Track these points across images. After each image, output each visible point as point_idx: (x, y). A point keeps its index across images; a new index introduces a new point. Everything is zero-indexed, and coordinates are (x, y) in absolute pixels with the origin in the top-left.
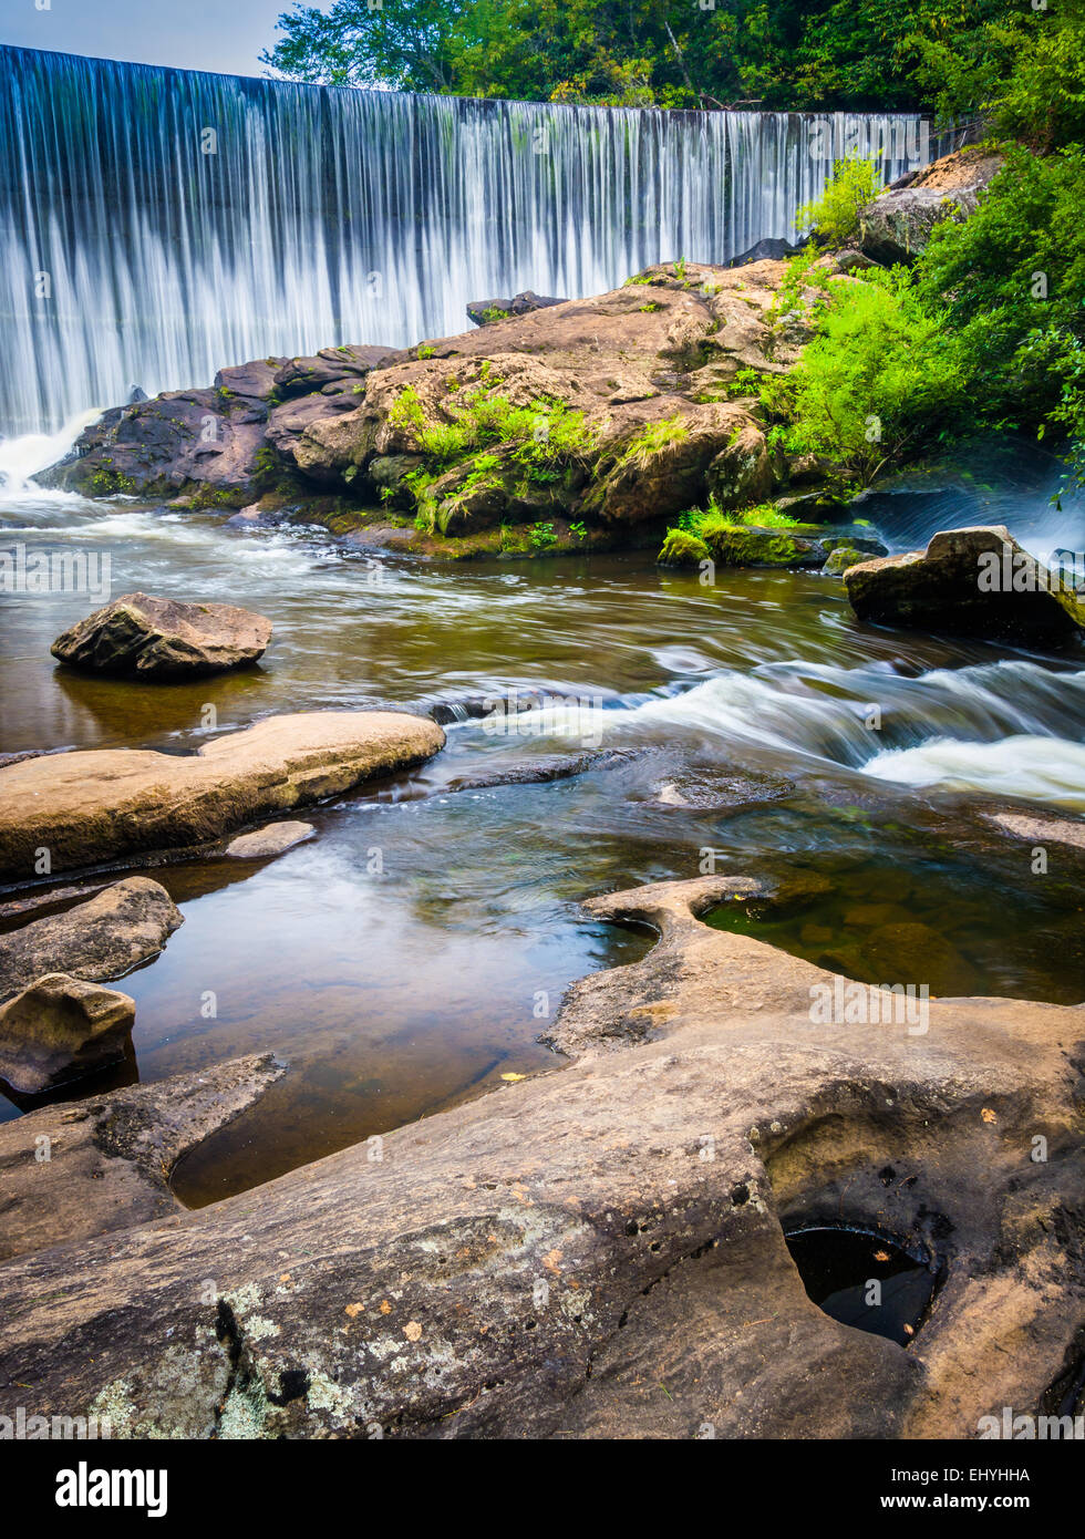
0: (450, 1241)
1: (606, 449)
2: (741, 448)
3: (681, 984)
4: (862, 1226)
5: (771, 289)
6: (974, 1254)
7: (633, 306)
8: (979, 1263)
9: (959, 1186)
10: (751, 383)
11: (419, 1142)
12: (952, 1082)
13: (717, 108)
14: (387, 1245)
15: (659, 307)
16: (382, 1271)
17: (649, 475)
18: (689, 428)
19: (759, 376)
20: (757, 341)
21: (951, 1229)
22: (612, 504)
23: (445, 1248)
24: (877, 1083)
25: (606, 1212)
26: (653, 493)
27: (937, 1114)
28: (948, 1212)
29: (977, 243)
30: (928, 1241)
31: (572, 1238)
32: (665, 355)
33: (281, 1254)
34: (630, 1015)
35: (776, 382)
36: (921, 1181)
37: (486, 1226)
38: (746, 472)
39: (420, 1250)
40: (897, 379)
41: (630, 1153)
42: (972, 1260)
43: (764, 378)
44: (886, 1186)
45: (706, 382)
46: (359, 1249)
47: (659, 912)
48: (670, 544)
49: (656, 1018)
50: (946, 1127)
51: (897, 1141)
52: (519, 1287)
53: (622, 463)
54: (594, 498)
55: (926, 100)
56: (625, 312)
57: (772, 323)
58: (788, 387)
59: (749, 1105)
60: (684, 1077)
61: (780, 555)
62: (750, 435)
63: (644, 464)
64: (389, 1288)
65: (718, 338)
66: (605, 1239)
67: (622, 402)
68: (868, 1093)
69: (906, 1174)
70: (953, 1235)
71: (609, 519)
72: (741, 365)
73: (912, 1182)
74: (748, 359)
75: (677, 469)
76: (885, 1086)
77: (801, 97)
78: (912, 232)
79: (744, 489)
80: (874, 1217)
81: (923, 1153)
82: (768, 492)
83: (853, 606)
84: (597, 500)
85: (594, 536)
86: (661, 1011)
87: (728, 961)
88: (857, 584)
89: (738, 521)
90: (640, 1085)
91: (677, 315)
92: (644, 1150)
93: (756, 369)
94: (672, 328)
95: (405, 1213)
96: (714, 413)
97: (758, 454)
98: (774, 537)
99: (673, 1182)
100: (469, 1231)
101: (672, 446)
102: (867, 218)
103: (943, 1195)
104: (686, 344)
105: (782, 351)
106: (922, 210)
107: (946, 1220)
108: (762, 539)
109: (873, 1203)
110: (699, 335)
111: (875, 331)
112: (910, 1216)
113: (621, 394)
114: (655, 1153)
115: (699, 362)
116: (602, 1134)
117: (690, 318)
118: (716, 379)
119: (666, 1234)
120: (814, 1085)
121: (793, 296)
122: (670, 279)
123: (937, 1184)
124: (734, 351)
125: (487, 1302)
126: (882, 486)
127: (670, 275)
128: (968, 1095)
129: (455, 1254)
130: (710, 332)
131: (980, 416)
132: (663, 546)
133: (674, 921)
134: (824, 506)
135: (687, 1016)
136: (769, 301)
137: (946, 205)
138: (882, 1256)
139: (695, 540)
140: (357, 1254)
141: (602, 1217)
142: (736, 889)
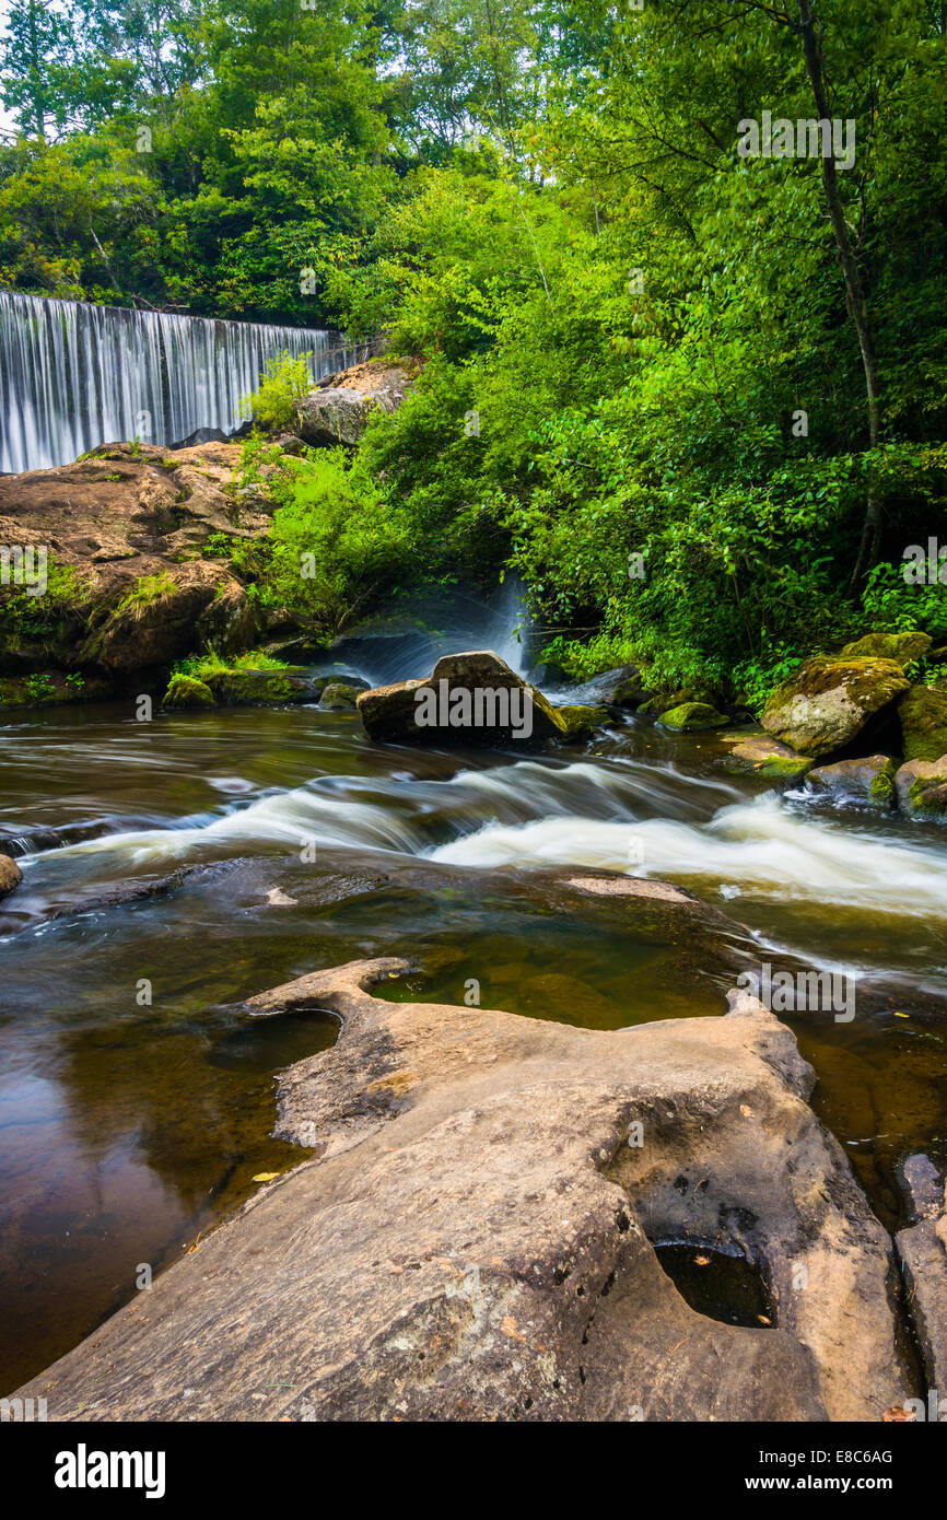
0: (417, 1333)
1: (98, 603)
2: (228, 599)
3: (402, 1054)
4: (671, 1238)
5: (226, 466)
6: (783, 1237)
7: (97, 476)
8: (789, 1244)
9: (750, 1179)
10: (223, 546)
11: (253, 1253)
12: (710, 1087)
13: (149, 309)
14: (365, 1353)
15: (125, 478)
16: (376, 1384)
17: (143, 624)
18: (177, 582)
19: (230, 540)
20: (223, 509)
21: (755, 1219)
22: (108, 654)
23: (416, 1342)
24: (657, 1099)
25: (532, 1265)
26: (148, 643)
27: (709, 1118)
28: (748, 1204)
29: (408, 430)
30: (738, 1236)
31: (513, 1300)
32: (137, 519)
33: (256, 1396)
34: (368, 1091)
35: (246, 545)
36: (713, 1182)
37: (442, 1306)
38: (234, 622)
39: (397, 1351)
40: (357, 540)
41: (509, 1205)
42: (784, 1243)
43: (234, 541)
44: (683, 1195)
45: (180, 544)
46: (340, 1366)
47: (335, 997)
48: (175, 688)
49: (396, 1089)
50: (718, 1128)
51: (682, 1151)
52: (498, 1365)
53: (117, 615)
54: (90, 648)
55: (331, 319)
56: (91, 482)
57: (234, 494)
58: (256, 550)
59: (573, 1138)
60: (498, 1126)
61: (278, 693)
62: (234, 589)
63: (139, 616)
64: (392, 1402)
65: (188, 504)
66: (543, 1293)
67: (105, 561)
68: (652, 1109)
69: (698, 1179)
70: (758, 1224)
71: (107, 668)
72: (212, 530)
73: (705, 1185)
74: (218, 524)
75: (169, 621)
76: (664, 1101)
77: (223, 308)
78: (342, 423)
79: (232, 638)
80: (682, 1227)
81: (706, 1156)
82: (252, 641)
83: (367, 728)
84: (93, 650)
85: (91, 685)
86: (400, 1080)
87: (441, 1024)
88: (370, 707)
89: (232, 666)
90: (461, 1142)
91: (145, 484)
92: (519, 1199)
93: (226, 533)
94: (143, 495)
95: (356, 1315)
96: (198, 570)
97: (242, 607)
98: (271, 678)
99: (566, 1223)
100: (430, 1317)
101: (164, 598)
102: (304, 409)
103: (739, 1191)
104: (158, 509)
105: (247, 519)
106: (349, 405)
107: (748, 1212)
108: (260, 679)
109: (677, 1213)
110: (168, 501)
111: (333, 501)
112: (713, 1218)
113: (103, 552)
114: (531, 1198)
115: (172, 526)
116: (470, 1193)
117: (159, 486)
118: (189, 542)
119: (583, 1276)
120: (612, 1110)
121: (250, 470)
122: (125, 455)
123: (728, 1181)
124: (203, 516)
125: (482, 1390)
126: (352, 634)
127: (125, 452)
128: (726, 1096)
129: (427, 1345)
130: (179, 500)
131: (426, 572)
132: (167, 690)
133: (354, 1002)
134: (310, 649)
135: (428, 1080)
136: (226, 476)
137: (368, 403)
138: (702, 1261)
139: (199, 682)
140: (342, 1371)
141: (531, 1271)
142: (388, 968)
